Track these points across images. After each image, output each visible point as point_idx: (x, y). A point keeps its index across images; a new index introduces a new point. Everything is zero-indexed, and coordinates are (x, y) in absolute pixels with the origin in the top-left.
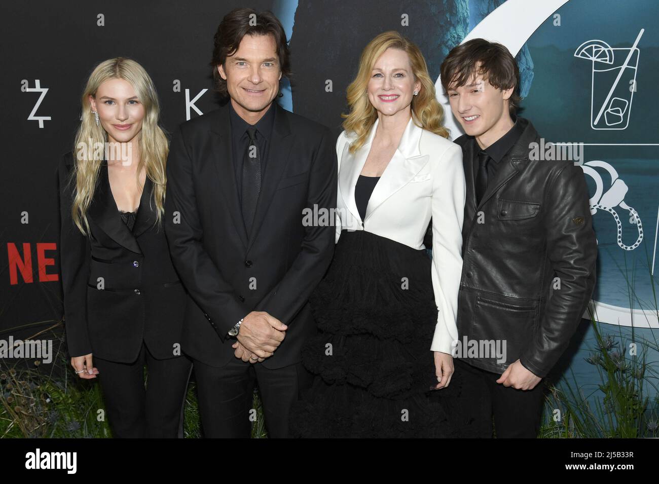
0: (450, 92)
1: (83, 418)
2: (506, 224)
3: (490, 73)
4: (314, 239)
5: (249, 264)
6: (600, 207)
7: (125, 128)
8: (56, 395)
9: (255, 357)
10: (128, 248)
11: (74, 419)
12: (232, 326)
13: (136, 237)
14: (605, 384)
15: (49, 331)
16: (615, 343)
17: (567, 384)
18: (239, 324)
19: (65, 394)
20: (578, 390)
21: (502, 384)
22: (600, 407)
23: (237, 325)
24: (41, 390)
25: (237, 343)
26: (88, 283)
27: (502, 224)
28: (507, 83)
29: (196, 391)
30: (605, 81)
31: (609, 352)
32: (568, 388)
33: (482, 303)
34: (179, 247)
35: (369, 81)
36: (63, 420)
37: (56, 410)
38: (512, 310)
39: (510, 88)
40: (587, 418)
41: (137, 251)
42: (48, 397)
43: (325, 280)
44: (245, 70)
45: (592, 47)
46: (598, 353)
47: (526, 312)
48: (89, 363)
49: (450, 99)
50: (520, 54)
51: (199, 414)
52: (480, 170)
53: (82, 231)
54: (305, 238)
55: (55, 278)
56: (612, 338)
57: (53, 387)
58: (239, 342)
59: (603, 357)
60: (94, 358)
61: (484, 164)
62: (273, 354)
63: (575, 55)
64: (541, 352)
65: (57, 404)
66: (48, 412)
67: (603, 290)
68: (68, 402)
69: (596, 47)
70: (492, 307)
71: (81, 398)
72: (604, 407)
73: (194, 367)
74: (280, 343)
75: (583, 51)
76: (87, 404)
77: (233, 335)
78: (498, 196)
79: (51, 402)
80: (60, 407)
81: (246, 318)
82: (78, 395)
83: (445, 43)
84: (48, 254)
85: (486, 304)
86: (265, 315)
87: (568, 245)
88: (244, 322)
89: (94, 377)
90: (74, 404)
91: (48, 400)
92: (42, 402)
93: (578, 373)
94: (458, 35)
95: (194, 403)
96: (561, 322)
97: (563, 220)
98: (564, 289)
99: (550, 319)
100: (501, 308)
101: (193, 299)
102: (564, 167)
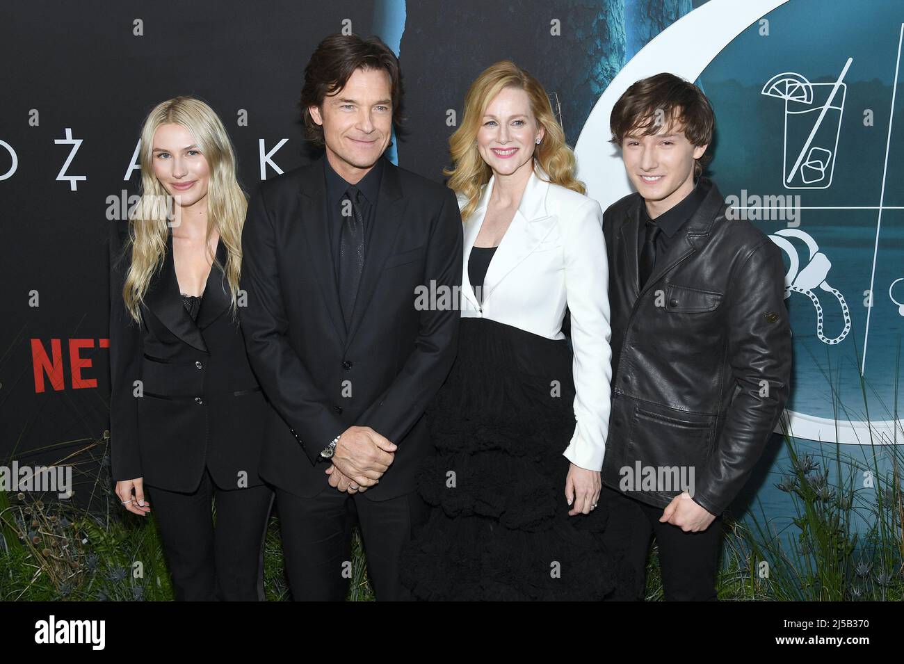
0: (627, 140)
2: (676, 318)
4: (433, 333)
5: (347, 365)
6: (794, 288)
7: (185, 187)
8: (94, 534)
9: (354, 486)
11: (119, 564)
12: (325, 445)
13: (201, 330)
14: (802, 516)
15: (85, 451)
16: (814, 463)
17: (752, 516)
18: (335, 443)
19: (106, 533)
20: (767, 524)
22: (795, 546)
23: (333, 444)
24: (76, 527)
25: (332, 467)
27: (670, 317)
30: (801, 126)
31: (806, 476)
32: (753, 522)
33: (642, 417)
34: (257, 343)
35: (478, 130)
36: (104, 566)
37: (95, 554)
38: (680, 427)
39: (703, 145)
41: (201, 348)
42: (86, 537)
44: (351, 114)
45: (785, 81)
46: (792, 478)
47: (699, 430)
48: (139, 491)
52: (646, 246)
54: (420, 332)
55: (92, 383)
56: (810, 457)
57: (92, 524)
58: (335, 466)
59: (799, 483)
60: (145, 486)
61: (652, 238)
62: (378, 482)
63: (763, 93)
64: (718, 483)
65: (97, 545)
66: (85, 556)
67: (800, 396)
68: (111, 543)
69: (789, 82)
70: (654, 422)
71: (127, 538)
72: (800, 546)
73: (276, 497)
74: (387, 468)
75: (773, 87)
76: (134, 545)
77: (327, 457)
78: (667, 280)
79: (89, 543)
80: (101, 549)
81: (344, 434)
82: (123, 534)
83: (595, 78)
84: (83, 353)
85: (647, 418)
86: (368, 431)
87: (756, 348)
88: (341, 440)
89: (145, 513)
90: (118, 546)
91: (85, 541)
92: (77, 544)
93: (767, 503)
94: (612, 67)
95: (273, 543)
96: (744, 443)
97: (752, 316)
98: (751, 402)
99: (731, 441)
100: (666, 424)
101: (275, 409)
102: (757, 247)
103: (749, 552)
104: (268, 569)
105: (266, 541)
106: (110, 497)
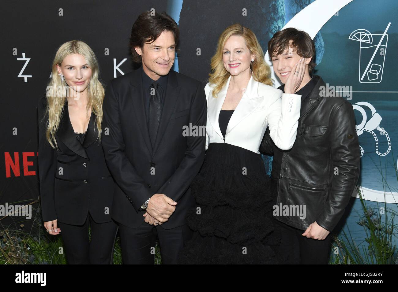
0: (273, 58)
1: (50, 259)
3: (298, 48)
4: (193, 149)
5: (153, 165)
6: (365, 130)
7: (81, 84)
8: (33, 245)
9: (157, 222)
10: (80, 155)
11: (45, 260)
12: (143, 202)
13: (85, 149)
14: (369, 237)
16: (375, 212)
18: (148, 202)
19: (39, 244)
20: (353, 241)
21: (305, 236)
22: (366, 252)
23: (146, 202)
24: (24, 242)
25: (146, 213)
26: (55, 177)
27: (304, 139)
28: (308, 54)
29: (120, 242)
30: (367, 53)
31: (371, 218)
33: (293, 187)
34: (110, 155)
36: (38, 260)
37: (34, 254)
38: (311, 191)
39: (309, 57)
40: (358, 258)
41: (85, 157)
42: (29, 247)
43: (200, 174)
45: (359, 33)
46: (364, 219)
47: (320, 192)
48: (55, 225)
49: (273, 62)
50: (316, 37)
51: (122, 256)
53: (53, 146)
54: (187, 149)
55: (34, 173)
56: (373, 209)
57: (32, 240)
58: (148, 213)
59: (367, 221)
60: (58, 222)
62: (168, 220)
63: (349, 38)
64: (330, 216)
65: (34, 251)
66: (28, 256)
68: (41, 250)
69: (362, 34)
70: (299, 189)
71: (49, 247)
72: (368, 252)
73: (119, 228)
74: (172, 213)
75: (354, 36)
76: (52, 251)
77: (144, 208)
78: (302, 122)
79: (30, 249)
80: (36, 252)
81: (152, 198)
82: (47, 245)
83: (271, 31)
84: (29, 159)
85: (296, 188)
86: (163, 196)
87: (344, 151)
88: (151, 200)
89: (58, 233)
90: (44, 251)
91: (29, 249)
92: (25, 250)
93: (352, 231)
94: (279, 26)
95: (119, 249)
96: (341, 196)
97: (341, 136)
98: (343, 177)
99: (334, 196)
100: (304, 190)
101: (119, 186)
102: (342, 104)
103: (344, 254)
104: (116, 262)
105: (114, 248)
106: (41, 227)
